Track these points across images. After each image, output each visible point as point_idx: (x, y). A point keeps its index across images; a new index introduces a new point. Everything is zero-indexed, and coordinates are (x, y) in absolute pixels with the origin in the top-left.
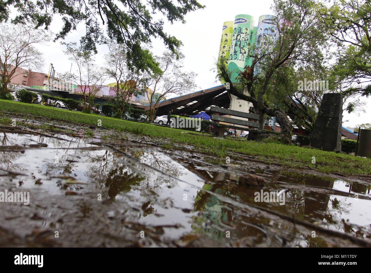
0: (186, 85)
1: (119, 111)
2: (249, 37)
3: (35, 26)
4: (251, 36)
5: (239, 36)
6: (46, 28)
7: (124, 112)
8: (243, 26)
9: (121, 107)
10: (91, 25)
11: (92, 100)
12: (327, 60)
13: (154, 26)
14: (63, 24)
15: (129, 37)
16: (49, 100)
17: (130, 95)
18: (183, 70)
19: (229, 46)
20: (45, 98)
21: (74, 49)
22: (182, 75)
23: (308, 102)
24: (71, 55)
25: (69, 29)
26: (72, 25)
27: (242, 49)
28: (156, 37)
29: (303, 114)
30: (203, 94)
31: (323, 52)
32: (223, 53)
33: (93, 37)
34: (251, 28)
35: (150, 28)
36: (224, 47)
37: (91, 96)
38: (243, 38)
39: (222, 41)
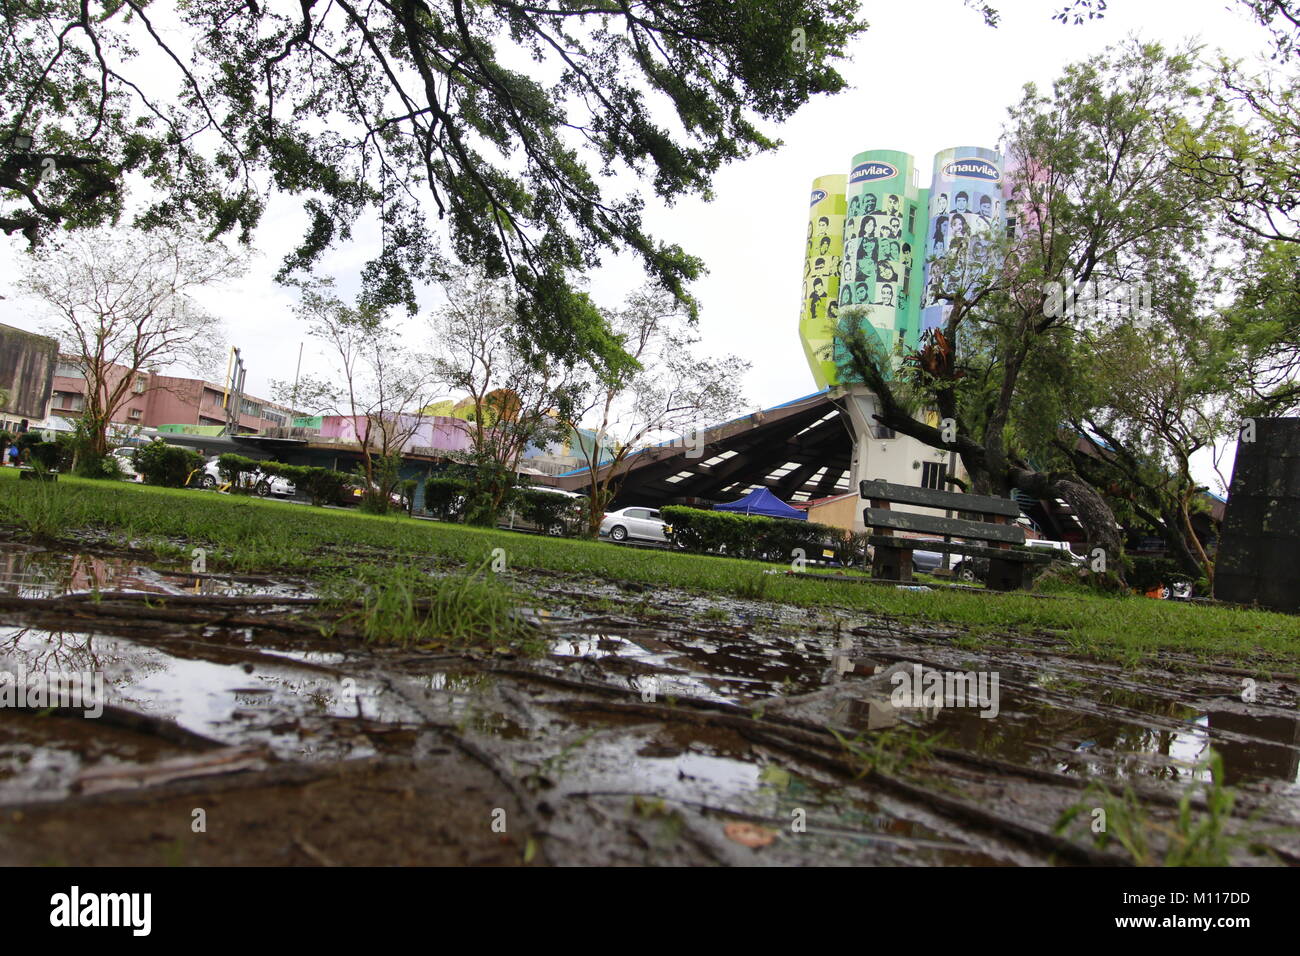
0: (710, 400)
1: (488, 502)
2: (903, 224)
3: (207, 232)
4: (911, 219)
5: (871, 222)
6: (245, 239)
7: (502, 507)
8: (882, 189)
9: (492, 487)
10: (398, 222)
11: (391, 467)
12: (1206, 297)
13: (609, 216)
14: (306, 223)
15: (525, 253)
16: (243, 475)
17: (521, 446)
18: (698, 353)
19: (836, 258)
20: (230, 468)
21: (326, 298)
22: (699, 367)
23: (1136, 435)
24: (317, 321)
25: (327, 240)
26: (337, 223)
27: (882, 268)
28: (616, 250)
29: (1124, 479)
30: (756, 426)
31: (1197, 272)
32: (818, 281)
33: (405, 259)
34: (908, 195)
35: (598, 223)
36: (820, 261)
37: (387, 453)
38: (884, 228)
39: (811, 243)
